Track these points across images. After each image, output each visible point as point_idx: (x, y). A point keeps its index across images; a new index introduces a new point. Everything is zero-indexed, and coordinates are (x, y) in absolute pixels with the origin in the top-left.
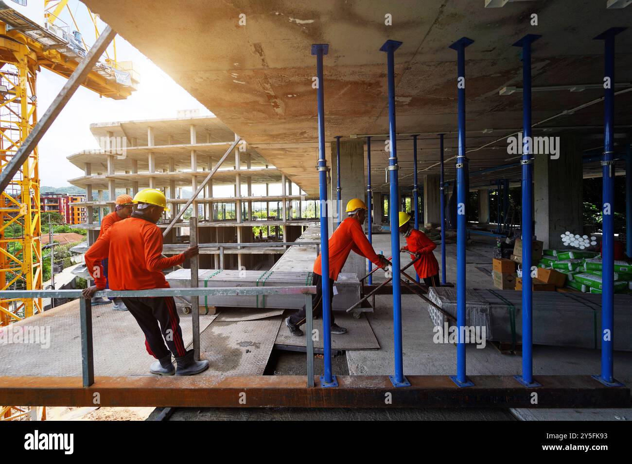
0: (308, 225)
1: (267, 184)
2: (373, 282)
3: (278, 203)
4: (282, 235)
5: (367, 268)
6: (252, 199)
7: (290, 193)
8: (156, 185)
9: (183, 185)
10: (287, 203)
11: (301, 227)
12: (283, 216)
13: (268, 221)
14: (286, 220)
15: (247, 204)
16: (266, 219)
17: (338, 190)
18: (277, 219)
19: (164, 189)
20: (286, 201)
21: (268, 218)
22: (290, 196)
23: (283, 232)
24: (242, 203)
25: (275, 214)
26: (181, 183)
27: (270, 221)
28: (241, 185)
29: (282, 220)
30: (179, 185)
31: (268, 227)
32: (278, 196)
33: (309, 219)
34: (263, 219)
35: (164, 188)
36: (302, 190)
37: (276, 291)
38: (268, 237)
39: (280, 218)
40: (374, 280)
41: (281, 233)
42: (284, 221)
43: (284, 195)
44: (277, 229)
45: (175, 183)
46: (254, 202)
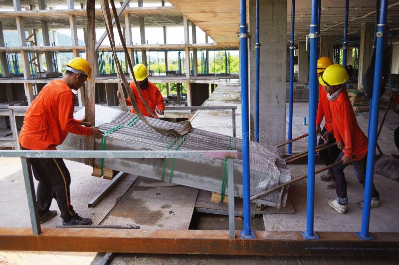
0: (217, 83)
1: (164, 28)
2: (293, 152)
3: (179, 53)
4: (186, 95)
5: (287, 137)
6: (147, 48)
7: (195, 41)
8: (25, 27)
9: (57, 27)
10: (190, 53)
11: (208, 85)
12: (186, 70)
13: (167, 76)
14: (190, 76)
15: (140, 53)
16: (165, 74)
17: (256, 47)
18: (178, 74)
19: (34, 32)
20: (189, 50)
21: (167, 72)
22: (194, 45)
23: (187, 90)
24: (135, 52)
25: (175, 68)
26: (54, 24)
27: (170, 76)
28: (132, 29)
29: (184, 75)
30: (52, 27)
31: (167, 84)
32: (180, 45)
33: (218, 75)
34: (161, 74)
35: (34, 30)
36: (209, 37)
37: (201, 155)
38: (169, 97)
39: (183, 73)
40: (294, 150)
41: (183, 91)
42: (188, 77)
43: (187, 43)
44: (179, 87)
45: (48, 24)
46: (149, 51)
